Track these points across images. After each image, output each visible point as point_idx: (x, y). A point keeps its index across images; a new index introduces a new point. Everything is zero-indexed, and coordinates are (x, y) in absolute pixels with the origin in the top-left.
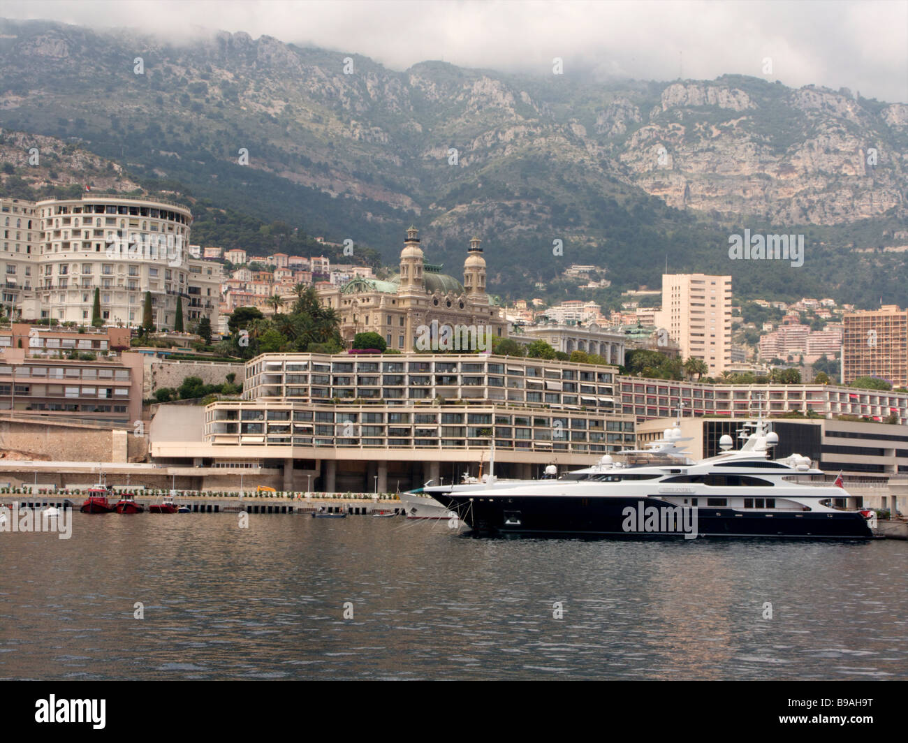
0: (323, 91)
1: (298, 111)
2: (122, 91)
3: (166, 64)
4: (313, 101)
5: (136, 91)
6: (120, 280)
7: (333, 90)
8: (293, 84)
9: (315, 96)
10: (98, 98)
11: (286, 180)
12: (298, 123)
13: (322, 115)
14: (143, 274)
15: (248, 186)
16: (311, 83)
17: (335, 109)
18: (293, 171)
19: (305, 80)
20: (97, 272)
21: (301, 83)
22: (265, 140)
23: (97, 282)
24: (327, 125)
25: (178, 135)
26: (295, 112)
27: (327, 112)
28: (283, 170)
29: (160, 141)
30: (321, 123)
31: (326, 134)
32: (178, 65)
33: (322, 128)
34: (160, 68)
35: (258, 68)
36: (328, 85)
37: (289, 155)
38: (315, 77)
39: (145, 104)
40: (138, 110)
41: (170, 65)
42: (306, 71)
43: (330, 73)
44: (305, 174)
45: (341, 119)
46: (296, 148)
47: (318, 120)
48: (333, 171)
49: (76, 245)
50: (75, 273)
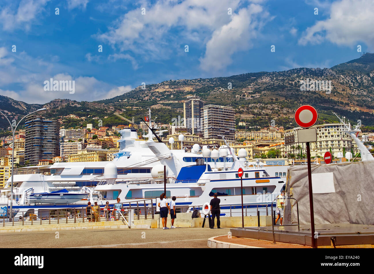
0: (344, 82)
1: (338, 88)
2: (287, 89)
3: (298, 80)
4: (342, 85)
5: (290, 88)
6: (336, 145)
7: (347, 81)
8: (335, 81)
9: (342, 84)
10: (280, 91)
11: (337, 109)
12: (338, 92)
13: (345, 89)
14: (342, 142)
15: (327, 112)
16: (340, 80)
17: (348, 86)
18: (338, 106)
19: (338, 79)
20: (330, 143)
21: (337, 80)
22: (329, 98)
23: (330, 146)
24: (347, 91)
25: (304, 99)
26: (336, 89)
27: (346, 88)
28: (335, 106)
29: (299, 102)
30: (345, 91)
31: (347, 94)
32: (301, 80)
33: (345, 92)
34: (296, 81)
35: (324, 78)
36: (345, 80)
37: (336, 101)
38: (341, 78)
39: (293, 92)
40: (292, 94)
41: (299, 80)
42: (338, 77)
43: (345, 76)
44: (342, 107)
45: (350, 89)
46: (338, 99)
47: (343, 90)
48: (350, 105)
49: (323, 137)
50: (324, 144)
